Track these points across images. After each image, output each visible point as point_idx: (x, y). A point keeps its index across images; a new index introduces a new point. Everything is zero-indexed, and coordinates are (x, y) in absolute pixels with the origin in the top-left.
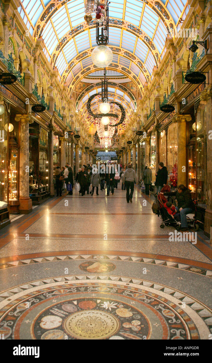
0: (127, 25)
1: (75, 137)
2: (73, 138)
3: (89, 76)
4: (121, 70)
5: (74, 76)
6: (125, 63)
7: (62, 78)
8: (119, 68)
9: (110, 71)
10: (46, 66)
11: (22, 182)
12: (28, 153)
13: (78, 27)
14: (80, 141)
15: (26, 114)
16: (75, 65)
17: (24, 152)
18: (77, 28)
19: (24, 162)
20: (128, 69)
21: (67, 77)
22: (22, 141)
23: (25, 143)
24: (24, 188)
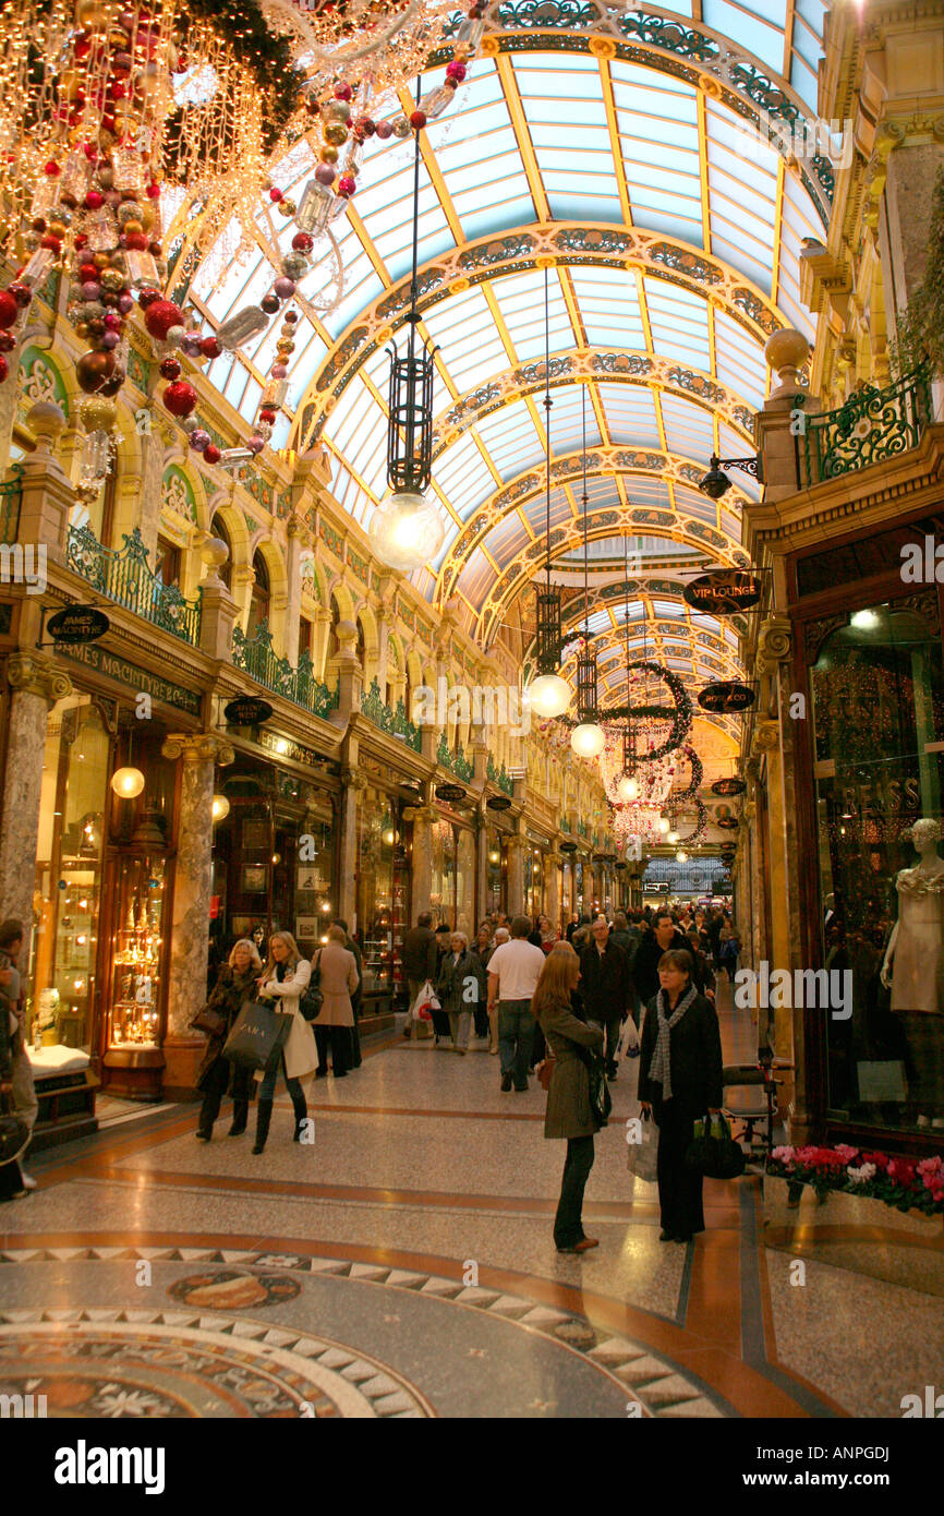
0: (665, 371)
1: (489, 804)
2: (484, 807)
3: (564, 560)
4: (685, 532)
5: (502, 567)
6: (703, 508)
7: (441, 577)
8: (679, 528)
9: (644, 537)
10: (351, 541)
11: (179, 979)
12: (205, 876)
13: (481, 394)
14: (529, 821)
15: (202, 732)
16: (491, 526)
17: (192, 870)
18: (478, 396)
19: (189, 907)
20: (713, 528)
21: (462, 575)
22: (185, 831)
23: (196, 838)
24: (185, 1004)
